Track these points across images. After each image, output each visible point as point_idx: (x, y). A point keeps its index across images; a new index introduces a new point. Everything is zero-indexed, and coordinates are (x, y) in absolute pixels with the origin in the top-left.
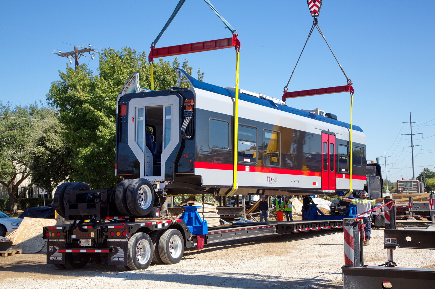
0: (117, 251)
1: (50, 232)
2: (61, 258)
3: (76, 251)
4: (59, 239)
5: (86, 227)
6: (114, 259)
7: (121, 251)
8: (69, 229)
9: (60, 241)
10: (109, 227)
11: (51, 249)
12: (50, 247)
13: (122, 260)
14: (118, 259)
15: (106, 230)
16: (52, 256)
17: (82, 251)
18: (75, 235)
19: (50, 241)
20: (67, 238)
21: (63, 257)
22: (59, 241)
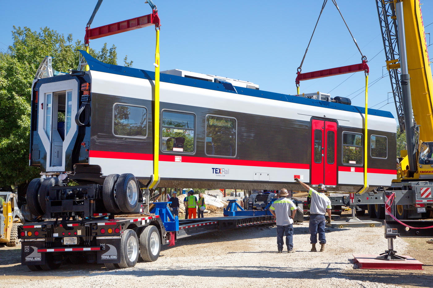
0: (108, 249)
1: (26, 232)
2: (39, 258)
3: (60, 250)
4: (37, 238)
5: (71, 225)
6: (104, 257)
7: (113, 249)
8: (51, 227)
9: (39, 240)
10: (99, 224)
11: (27, 249)
12: (26, 248)
13: (115, 257)
14: (110, 257)
15: (95, 227)
16: (28, 257)
17: (67, 250)
18: (58, 234)
19: (26, 240)
20: (48, 237)
21: (42, 257)
22: (37, 240)
